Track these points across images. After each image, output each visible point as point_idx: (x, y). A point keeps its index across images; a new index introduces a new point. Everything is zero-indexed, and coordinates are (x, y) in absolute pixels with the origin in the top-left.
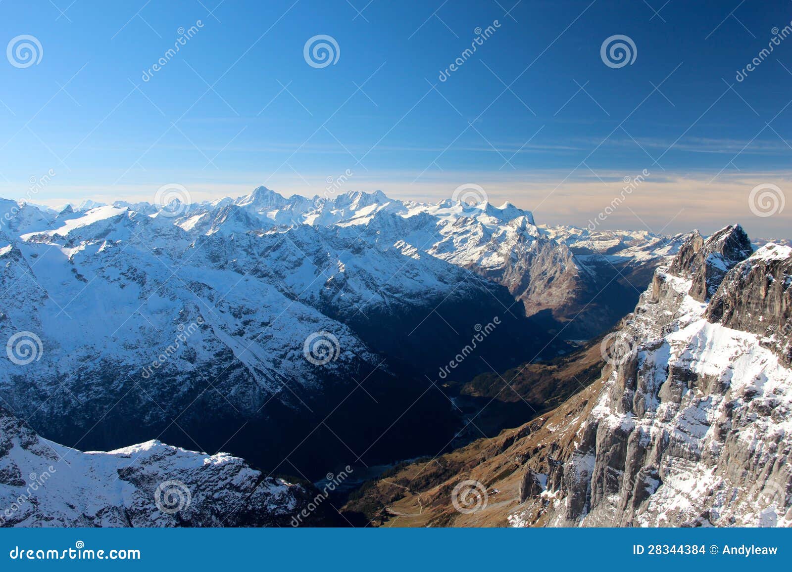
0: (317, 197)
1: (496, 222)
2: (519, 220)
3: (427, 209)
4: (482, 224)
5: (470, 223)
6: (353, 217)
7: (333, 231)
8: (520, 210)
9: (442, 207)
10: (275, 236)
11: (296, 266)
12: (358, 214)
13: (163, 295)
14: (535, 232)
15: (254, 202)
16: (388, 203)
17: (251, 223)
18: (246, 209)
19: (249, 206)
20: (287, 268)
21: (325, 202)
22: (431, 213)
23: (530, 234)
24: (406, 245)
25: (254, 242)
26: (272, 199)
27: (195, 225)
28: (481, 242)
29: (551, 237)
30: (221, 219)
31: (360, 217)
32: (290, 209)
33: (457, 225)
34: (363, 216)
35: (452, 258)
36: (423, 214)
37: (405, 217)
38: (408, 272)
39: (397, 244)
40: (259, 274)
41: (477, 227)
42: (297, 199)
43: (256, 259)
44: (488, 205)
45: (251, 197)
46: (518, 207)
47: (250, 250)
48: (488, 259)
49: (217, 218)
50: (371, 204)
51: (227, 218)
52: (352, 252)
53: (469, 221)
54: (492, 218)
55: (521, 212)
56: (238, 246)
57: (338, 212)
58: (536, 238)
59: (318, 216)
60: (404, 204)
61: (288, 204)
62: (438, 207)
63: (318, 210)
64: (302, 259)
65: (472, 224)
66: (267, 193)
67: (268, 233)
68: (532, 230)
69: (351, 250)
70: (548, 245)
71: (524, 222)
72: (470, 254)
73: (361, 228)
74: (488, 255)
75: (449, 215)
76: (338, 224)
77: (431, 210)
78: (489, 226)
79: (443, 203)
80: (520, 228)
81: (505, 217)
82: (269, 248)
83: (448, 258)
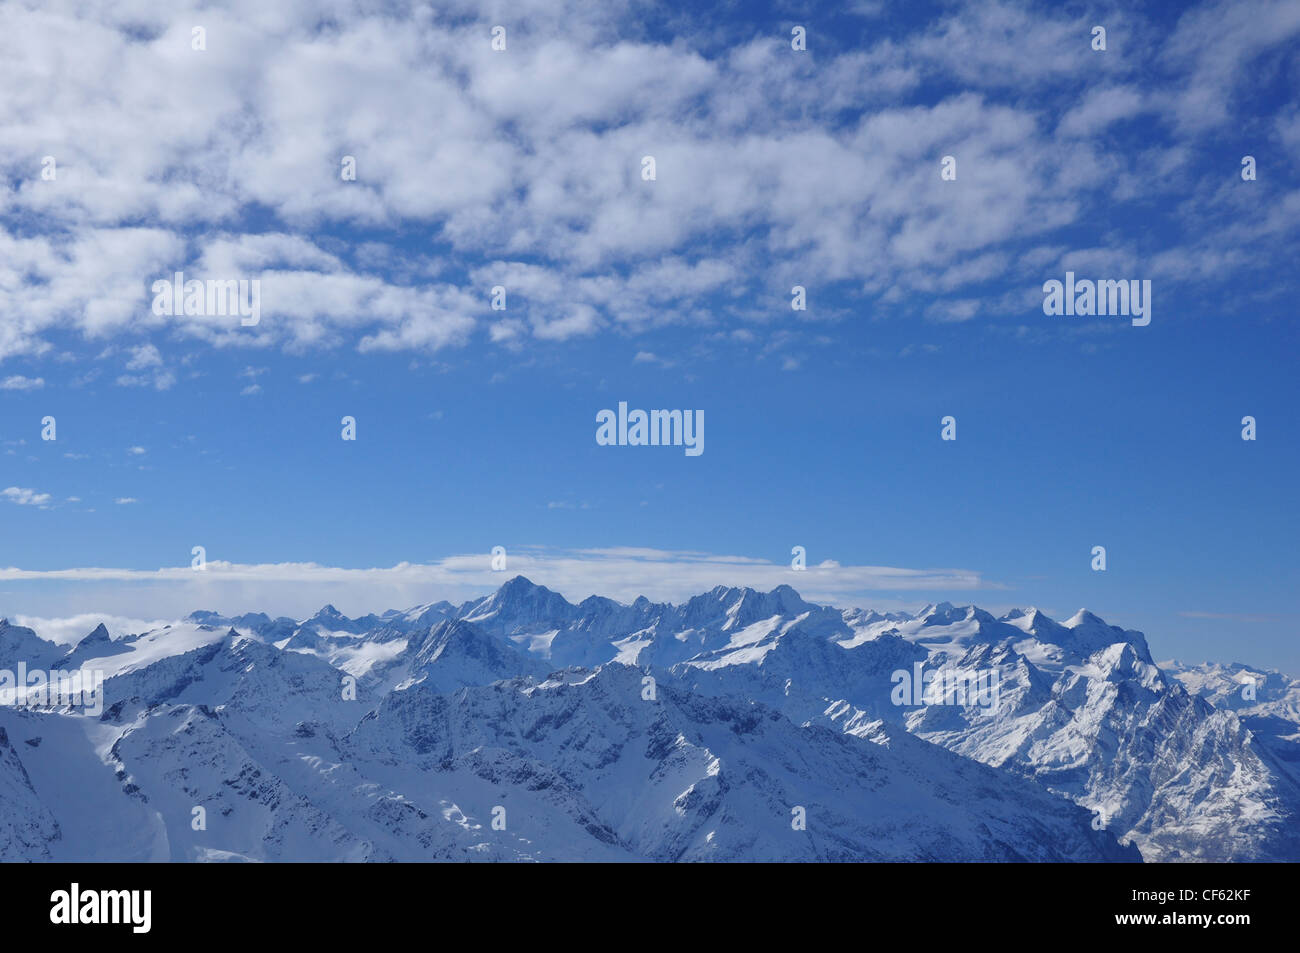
0: (642, 599)
1: (1059, 657)
2: (1116, 651)
3: (898, 627)
4: (1026, 661)
5: (999, 659)
6: (729, 647)
7: (685, 679)
8: (1115, 628)
9: (930, 621)
10: (559, 692)
11: (606, 761)
12: (738, 640)
13: (318, 833)
14: (1156, 680)
15: (501, 612)
16: (807, 614)
17: (500, 662)
18: (484, 628)
19: (490, 623)
20: (587, 766)
21: (660, 610)
22: (907, 637)
23: (1144, 684)
24: (852, 712)
25: (514, 706)
26: (542, 604)
27: (373, 666)
28: (1029, 704)
29: (1192, 691)
30: (431, 652)
31: (745, 647)
32: (583, 629)
33: (968, 664)
34: (749, 646)
35: (960, 741)
36: (888, 639)
37: (847, 645)
38: (864, 775)
39: (831, 708)
40: (531, 781)
41: (1015, 668)
42: (598, 608)
43: (515, 744)
44: (1039, 618)
45: (496, 600)
46: (1110, 622)
47: (503, 725)
48: (1045, 744)
49: (423, 651)
50: (768, 617)
51: (445, 649)
52: (736, 729)
53: (997, 654)
54: (1051, 648)
55: (1118, 635)
56: (476, 716)
57: (690, 636)
58: (1158, 695)
59: (648, 643)
60: (844, 615)
61: (578, 618)
62: (922, 621)
63: (648, 631)
64: (622, 746)
65: (1003, 662)
66: (532, 592)
67: (542, 686)
68: (1149, 679)
69: (732, 723)
70: (1190, 710)
71: (1126, 656)
72: (1000, 731)
73: (747, 671)
74: (1043, 734)
75: (947, 640)
76: (694, 664)
77: (904, 629)
78: (1045, 667)
79: (931, 612)
80: (1119, 671)
81: (1081, 644)
82: (545, 720)
83: (949, 742)
